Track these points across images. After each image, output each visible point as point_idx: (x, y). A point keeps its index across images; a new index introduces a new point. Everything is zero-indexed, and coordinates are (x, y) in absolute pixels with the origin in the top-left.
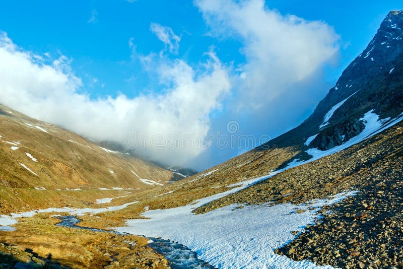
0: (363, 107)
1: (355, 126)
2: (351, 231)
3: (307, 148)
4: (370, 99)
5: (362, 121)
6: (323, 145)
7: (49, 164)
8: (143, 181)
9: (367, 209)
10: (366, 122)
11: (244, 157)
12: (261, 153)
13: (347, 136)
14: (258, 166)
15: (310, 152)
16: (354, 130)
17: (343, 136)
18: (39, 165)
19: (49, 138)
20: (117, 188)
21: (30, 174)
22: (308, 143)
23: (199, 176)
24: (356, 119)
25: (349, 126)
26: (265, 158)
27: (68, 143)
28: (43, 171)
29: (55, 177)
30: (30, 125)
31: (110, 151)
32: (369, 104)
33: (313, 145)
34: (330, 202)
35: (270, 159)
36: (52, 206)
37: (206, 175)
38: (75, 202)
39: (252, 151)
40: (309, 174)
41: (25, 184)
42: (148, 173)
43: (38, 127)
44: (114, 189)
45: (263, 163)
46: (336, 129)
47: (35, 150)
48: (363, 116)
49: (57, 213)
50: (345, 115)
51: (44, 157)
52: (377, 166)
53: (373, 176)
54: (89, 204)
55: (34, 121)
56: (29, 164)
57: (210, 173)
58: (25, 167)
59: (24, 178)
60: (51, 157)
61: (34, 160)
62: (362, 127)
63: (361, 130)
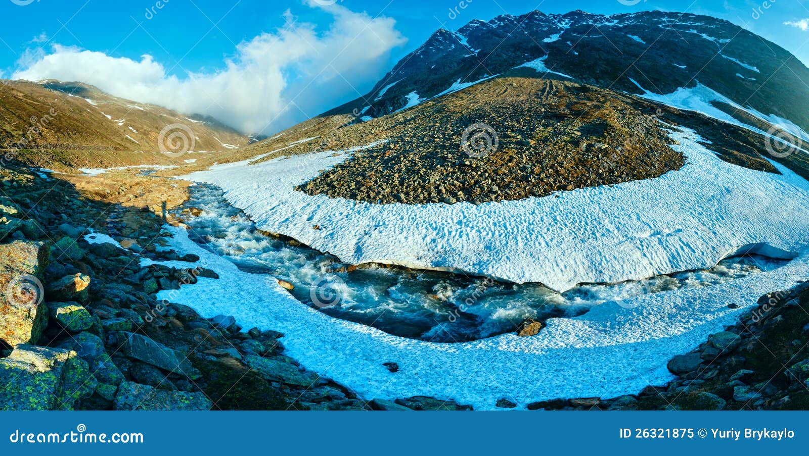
0: (410, 88)
1: (401, 101)
2: (373, 165)
3: (362, 115)
4: (415, 83)
5: (407, 98)
6: (375, 114)
7: (146, 134)
8: (225, 145)
9: (393, 149)
10: (409, 99)
11: (308, 122)
12: (323, 119)
13: (394, 108)
14: (319, 128)
15: (364, 118)
16: (401, 104)
17: (391, 108)
18: (139, 135)
19: (145, 113)
20: (202, 151)
21: (133, 142)
22: (363, 111)
23: (268, 140)
24: (402, 96)
25: (397, 101)
26: (327, 122)
27: (160, 117)
28: (142, 139)
29: (152, 144)
30: (130, 106)
31: (196, 121)
32: (414, 86)
33: (368, 113)
34: (364, 148)
35: (330, 123)
36: (144, 164)
37: (275, 138)
38: (164, 161)
39: (316, 117)
40: (356, 130)
41: (126, 149)
42: (229, 139)
43: (136, 107)
44: (200, 152)
45: (324, 127)
46: (387, 101)
47: (136, 124)
48: (408, 94)
49: (145, 168)
50: (395, 92)
51: (141, 128)
52: (410, 124)
53: (405, 130)
54: (175, 162)
55: (133, 103)
56: (132, 135)
57: (277, 137)
58: (130, 137)
59: (128, 145)
60: (148, 129)
61: (135, 131)
62: (406, 102)
63: (405, 104)
